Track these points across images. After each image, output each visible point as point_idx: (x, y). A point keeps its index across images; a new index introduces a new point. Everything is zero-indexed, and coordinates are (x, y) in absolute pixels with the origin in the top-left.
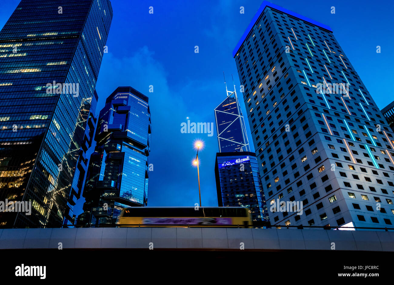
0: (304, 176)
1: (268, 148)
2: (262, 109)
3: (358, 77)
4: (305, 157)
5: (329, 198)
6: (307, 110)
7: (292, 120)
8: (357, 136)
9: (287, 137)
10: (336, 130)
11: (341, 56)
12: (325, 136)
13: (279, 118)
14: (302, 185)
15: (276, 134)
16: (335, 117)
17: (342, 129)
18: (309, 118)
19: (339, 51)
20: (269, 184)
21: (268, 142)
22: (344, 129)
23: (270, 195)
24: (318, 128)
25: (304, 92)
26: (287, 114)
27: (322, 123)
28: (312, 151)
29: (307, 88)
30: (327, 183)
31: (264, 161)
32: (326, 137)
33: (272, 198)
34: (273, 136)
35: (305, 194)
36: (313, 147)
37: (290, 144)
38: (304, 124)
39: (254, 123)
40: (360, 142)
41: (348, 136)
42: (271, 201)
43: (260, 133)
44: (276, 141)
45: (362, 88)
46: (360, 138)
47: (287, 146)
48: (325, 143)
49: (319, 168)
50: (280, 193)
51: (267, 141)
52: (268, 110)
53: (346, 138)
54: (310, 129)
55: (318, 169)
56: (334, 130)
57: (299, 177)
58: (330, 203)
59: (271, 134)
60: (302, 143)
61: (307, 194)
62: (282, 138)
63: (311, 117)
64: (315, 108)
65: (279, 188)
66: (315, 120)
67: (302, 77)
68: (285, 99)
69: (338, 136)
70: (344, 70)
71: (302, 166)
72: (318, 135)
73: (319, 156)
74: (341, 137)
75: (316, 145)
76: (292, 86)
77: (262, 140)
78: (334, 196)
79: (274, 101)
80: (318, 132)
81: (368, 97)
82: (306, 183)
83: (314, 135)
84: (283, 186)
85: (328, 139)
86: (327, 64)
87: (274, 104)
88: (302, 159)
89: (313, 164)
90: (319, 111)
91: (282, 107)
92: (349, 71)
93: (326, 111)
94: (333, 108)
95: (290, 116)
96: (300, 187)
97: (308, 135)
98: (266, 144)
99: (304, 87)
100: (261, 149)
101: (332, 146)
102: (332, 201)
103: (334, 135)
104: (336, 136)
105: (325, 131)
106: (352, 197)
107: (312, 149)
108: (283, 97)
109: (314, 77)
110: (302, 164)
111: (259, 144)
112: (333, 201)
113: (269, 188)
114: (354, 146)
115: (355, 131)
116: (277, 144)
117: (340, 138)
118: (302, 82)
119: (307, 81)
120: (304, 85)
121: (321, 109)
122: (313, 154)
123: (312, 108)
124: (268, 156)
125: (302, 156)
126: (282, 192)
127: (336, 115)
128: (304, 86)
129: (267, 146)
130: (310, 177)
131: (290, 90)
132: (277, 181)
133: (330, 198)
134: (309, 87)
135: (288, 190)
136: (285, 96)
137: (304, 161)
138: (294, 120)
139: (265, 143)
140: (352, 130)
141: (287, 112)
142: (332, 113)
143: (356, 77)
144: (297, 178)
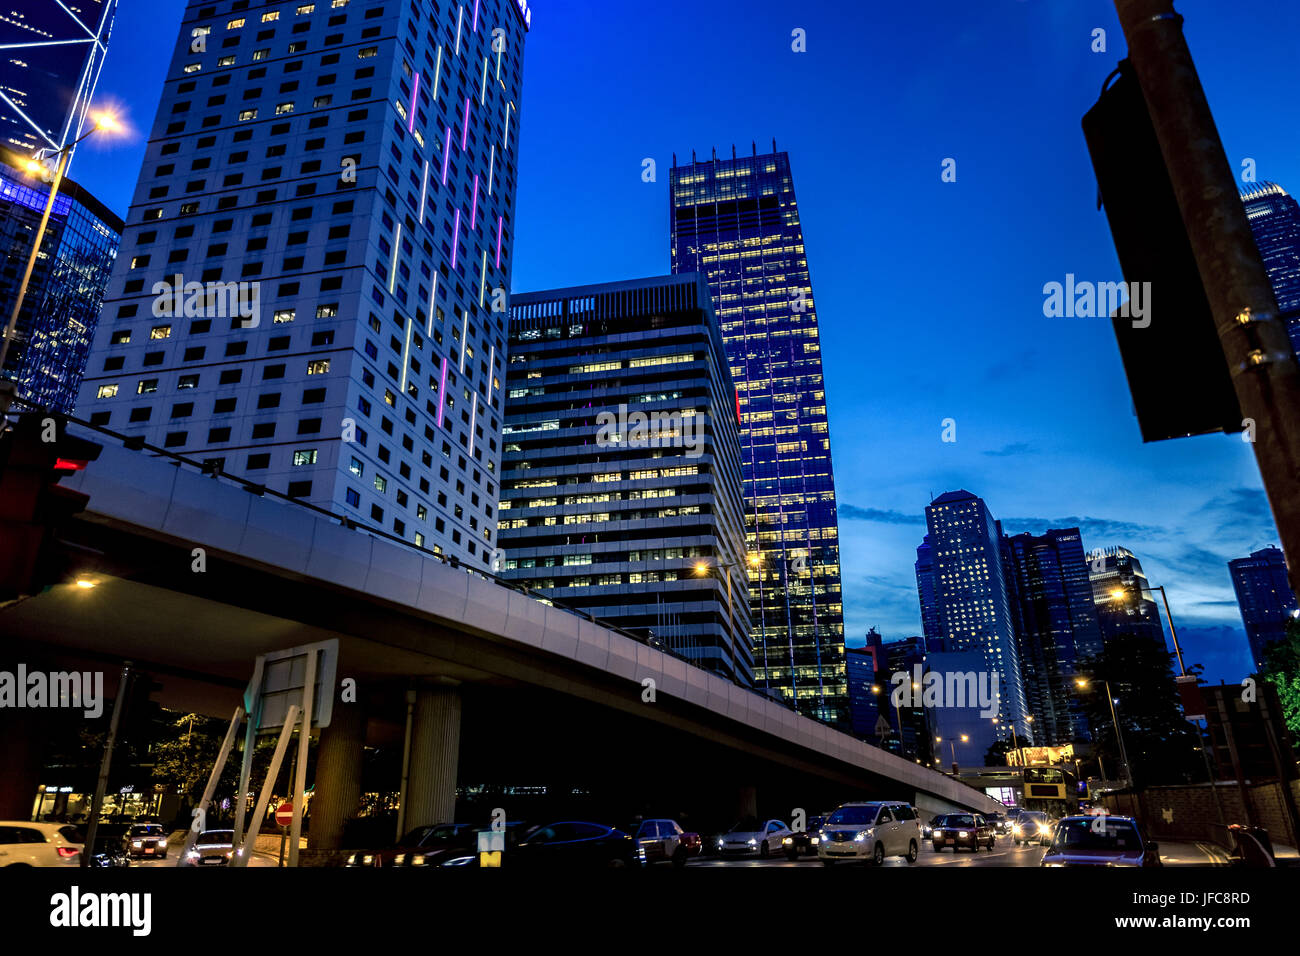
0: (257, 362)
1: (187, 222)
2: (233, 91)
3: (513, 187)
4: (290, 311)
5: (295, 452)
6: (369, 189)
7: (313, 187)
8: (439, 330)
9: (268, 226)
10: (406, 285)
11: (510, 106)
12: (374, 286)
13: (274, 155)
14: (238, 385)
15: (236, 198)
16: (420, 251)
17: (420, 293)
18: (363, 216)
19: (514, 90)
20: (127, 334)
21: (195, 205)
22: (424, 294)
23: (107, 368)
24: (372, 255)
25: (389, 136)
26: (304, 160)
27: (386, 248)
28: (321, 307)
29: (400, 129)
30: (312, 411)
31: (147, 253)
32: (375, 289)
33: (112, 381)
34: (221, 196)
35: (232, 414)
36: (329, 296)
37: (264, 251)
38: (341, 220)
39: (176, 115)
40: (438, 346)
41: (421, 318)
42: (104, 386)
43: (182, 161)
44: (226, 216)
45: (507, 218)
46: (442, 337)
47: (254, 253)
48: (366, 305)
49: (314, 362)
50: (152, 377)
51: (194, 200)
52: (252, 110)
53: (415, 319)
54: (350, 245)
55: (310, 362)
56: (403, 285)
57: (243, 357)
58: (294, 465)
59: (219, 186)
60: (304, 270)
61: (239, 417)
62: (249, 220)
63: (367, 216)
64: (391, 198)
65: (154, 358)
66: (376, 228)
67: (406, 91)
68: (326, 114)
69: (401, 304)
70: (499, 148)
71: (266, 330)
72: (362, 274)
73: (331, 329)
74: (407, 310)
75: (342, 296)
76: (366, 93)
77: (176, 185)
78: (313, 451)
79: (287, 95)
80: (364, 266)
81: (507, 249)
82: (253, 384)
83: (348, 268)
84: (174, 358)
85: (379, 297)
86: (475, 103)
87: (281, 105)
88: (279, 313)
89: (301, 343)
90: (395, 213)
91: (300, 133)
92: (506, 158)
93: (410, 224)
94: (429, 224)
95: (312, 174)
96: (230, 386)
97: (335, 258)
98: (186, 206)
99: (396, 122)
100: (158, 210)
101: (378, 322)
102: (299, 461)
103: (395, 297)
104: (399, 301)
105: (382, 272)
106: (355, 470)
107: (325, 301)
108: (322, 105)
109: (432, 113)
110: (269, 328)
111: (159, 192)
112: (304, 463)
113: (116, 347)
114: (421, 348)
115: (443, 314)
116: (223, 226)
117: (404, 310)
118: (398, 103)
119: (411, 109)
120: (398, 114)
121: (402, 209)
122: (319, 316)
123: (384, 194)
124: (172, 248)
125: (283, 306)
126: (159, 376)
127: (425, 246)
128: (399, 121)
129: (182, 216)
130: (274, 372)
131: (354, 102)
132: (158, 337)
133: (299, 452)
134: (408, 131)
135: (183, 380)
136: (330, 106)
137: (279, 322)
138: (318, 192)
139: (182, 202)
140: (438, 307)
141: (310, 157)
142: (420, 236)
143: (511, 184)
144: (231, 359)
